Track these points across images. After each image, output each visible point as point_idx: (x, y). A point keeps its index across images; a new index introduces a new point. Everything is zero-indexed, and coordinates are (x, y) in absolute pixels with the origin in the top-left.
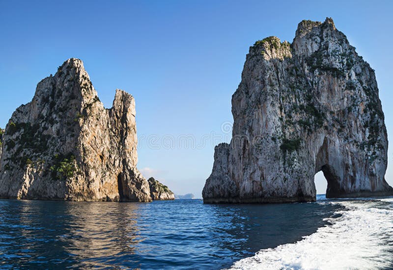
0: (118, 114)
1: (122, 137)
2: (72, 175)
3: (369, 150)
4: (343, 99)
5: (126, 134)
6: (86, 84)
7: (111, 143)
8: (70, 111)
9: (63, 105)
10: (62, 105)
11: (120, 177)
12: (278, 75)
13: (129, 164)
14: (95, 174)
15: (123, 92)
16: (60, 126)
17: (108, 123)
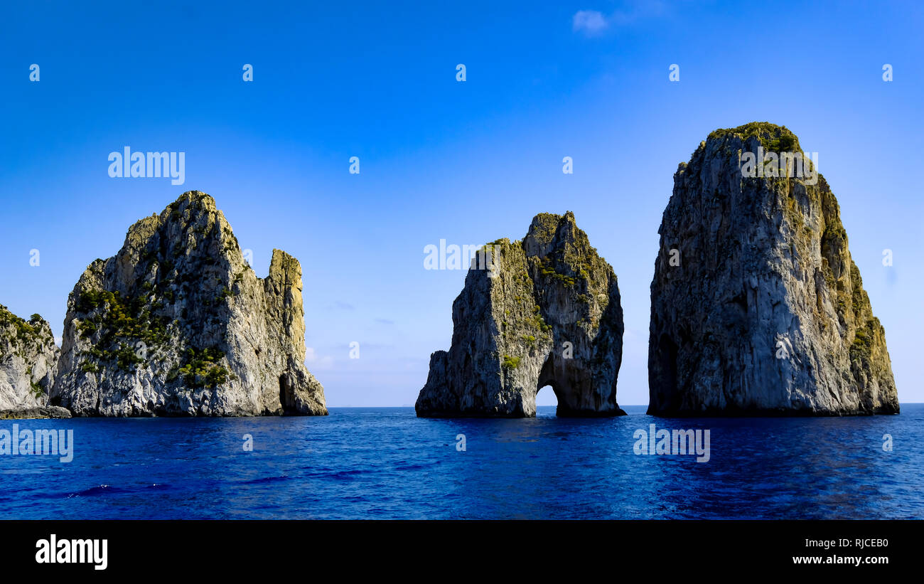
0: (278, 288)
1: (284, 321)
2: (223, 381)
3: (595, 369)
4: (573, 311)
5: (291, 319)
6: (231, 241)
7: (269, 331)
8: (206, 282)
9: (189, 270)
10: (186, 270)
11: (283, 380)
12: (504, 287)
13: (297, 361)
14: (254, 378)
15: (283, 253)
16: (188, 304)
17: (263, 301)
